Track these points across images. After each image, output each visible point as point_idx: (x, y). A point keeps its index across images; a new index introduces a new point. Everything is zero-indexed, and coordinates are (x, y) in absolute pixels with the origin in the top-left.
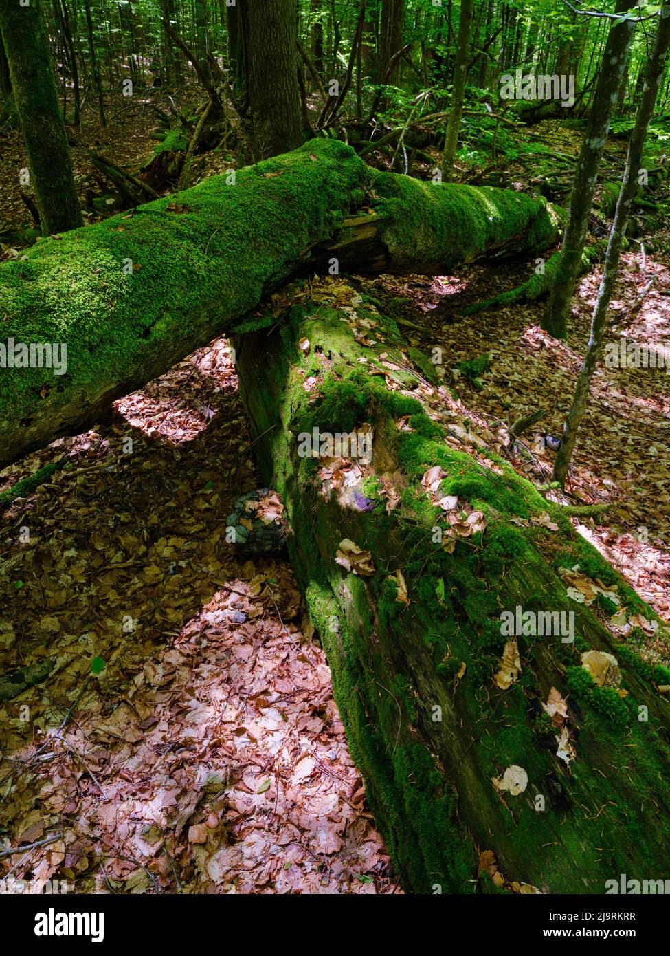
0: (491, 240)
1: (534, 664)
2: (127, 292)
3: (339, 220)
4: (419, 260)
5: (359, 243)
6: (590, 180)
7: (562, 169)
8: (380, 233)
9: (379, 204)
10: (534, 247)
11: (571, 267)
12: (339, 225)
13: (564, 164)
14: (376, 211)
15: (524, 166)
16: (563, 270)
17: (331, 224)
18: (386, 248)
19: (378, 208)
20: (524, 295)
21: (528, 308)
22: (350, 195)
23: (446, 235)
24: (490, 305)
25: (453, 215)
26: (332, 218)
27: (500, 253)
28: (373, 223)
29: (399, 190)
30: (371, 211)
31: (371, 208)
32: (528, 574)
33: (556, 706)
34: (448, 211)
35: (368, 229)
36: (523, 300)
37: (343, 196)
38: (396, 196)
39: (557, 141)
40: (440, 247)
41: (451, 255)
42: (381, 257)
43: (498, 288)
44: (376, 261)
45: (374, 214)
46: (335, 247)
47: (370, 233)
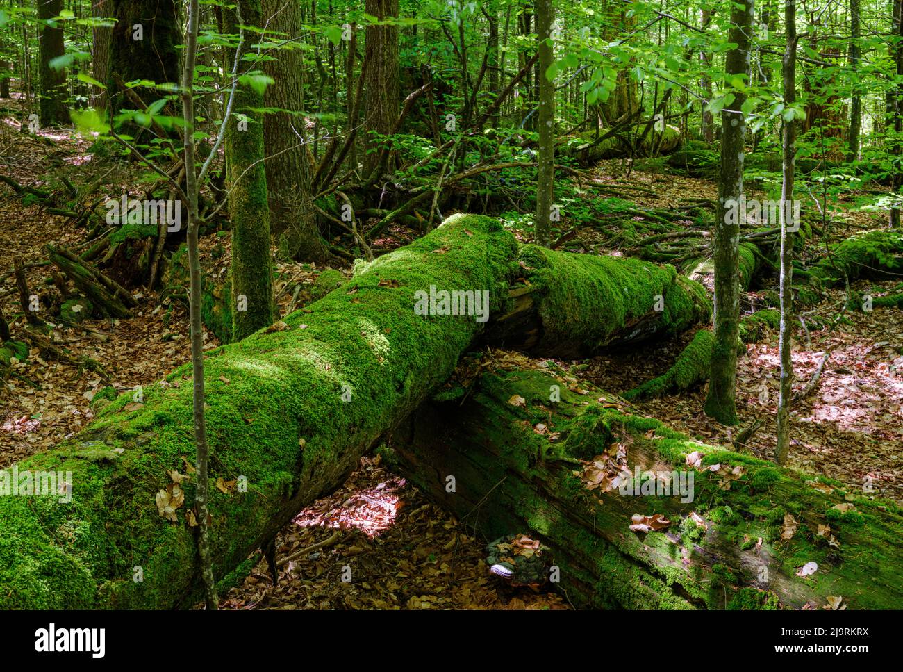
0: (629, 315)
1: (805, 521)
2: (388, 351)
3: (506, 291)
4: (566, 336)
5: (519, 315)
6: (732, 240)
7: (656, 231)
8: (536, 305)
9: (532, 275)
10: (670, 326)
11: (729, 338)
12: (506, 296)
13: (658, 226)
14: (531, 282)
15: (601, 231)
16: (721, 342)
17: (499, 296)
18: (541, 319)
19: (532, 279)
20: (674, 383)
21: (681, 398)
22: (509, 267)
23: (589, 307)
24: (638, 396)
25: (593, 285)
26: (500, 289)
27: (635, 333)
28: (530, 295)
29: (546, 260)
30: (526, 282)
31: (526, 279)
32: (786, 487)
33: (822, 531)
34: (588, 282)
35: (526, 300)
36: (673, 390)
37: (505, 269)
38: (546, 266)
39: (632, 192)
40: (585, 321)
41: (593, 331)
42: (535, 330)
43: (635, 379)
44: (530, 335)
45: (530, 285)
46: (503, 318)
47: (527, 305)
